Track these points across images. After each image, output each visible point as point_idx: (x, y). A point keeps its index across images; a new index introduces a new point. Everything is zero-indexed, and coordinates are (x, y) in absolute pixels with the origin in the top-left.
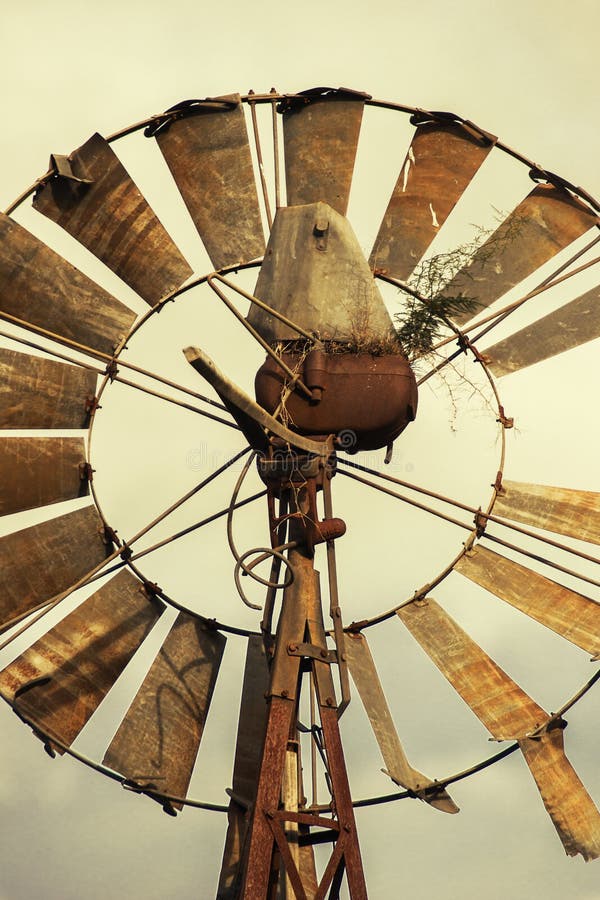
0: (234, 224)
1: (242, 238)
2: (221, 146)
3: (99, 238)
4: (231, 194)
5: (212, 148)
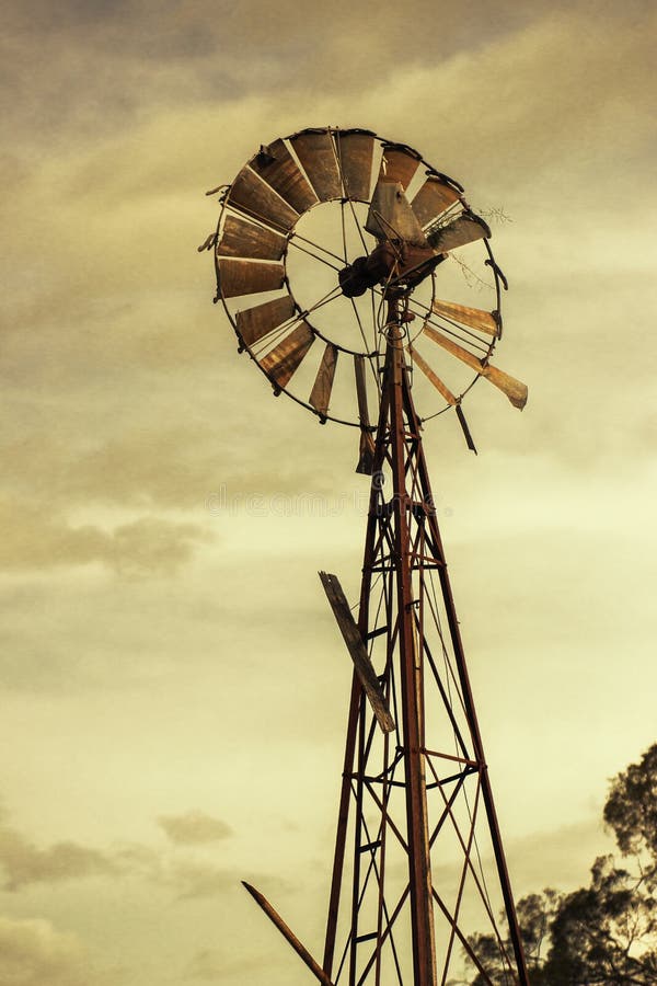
0: (327, 181)
1: (332, 189)
2: (321, 149)
4: (326, 169)
5: (317, 150)
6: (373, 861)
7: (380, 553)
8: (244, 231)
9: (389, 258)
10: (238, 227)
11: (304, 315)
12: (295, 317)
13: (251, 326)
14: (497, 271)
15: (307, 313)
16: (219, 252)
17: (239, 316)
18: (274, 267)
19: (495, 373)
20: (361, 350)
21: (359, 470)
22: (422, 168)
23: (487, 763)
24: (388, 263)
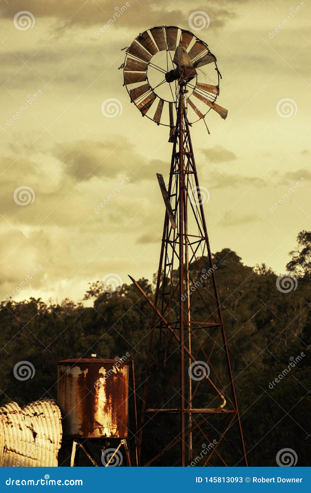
0: (162, 44)
1: (163, 46)
2: (160, 33)
3: (145, 45)
4: (162, 40)
5: (159, 33)
6: (170, 269)
7: (175, 170)
8: (133, 63)
9: (180, 73)
10: (131, 61)
11: (153, 90)
12: (150, 90)
13: (135, 94)
14: (218, 72)
15: (153, 89)
16: (125, 70)
17: (131, 91)
18: (143, 74)
19: (217, 107)
20: (172, 101)
21: (169, 141)
22: (194, 38)
23: (208, 237)
24: (180, 74)
